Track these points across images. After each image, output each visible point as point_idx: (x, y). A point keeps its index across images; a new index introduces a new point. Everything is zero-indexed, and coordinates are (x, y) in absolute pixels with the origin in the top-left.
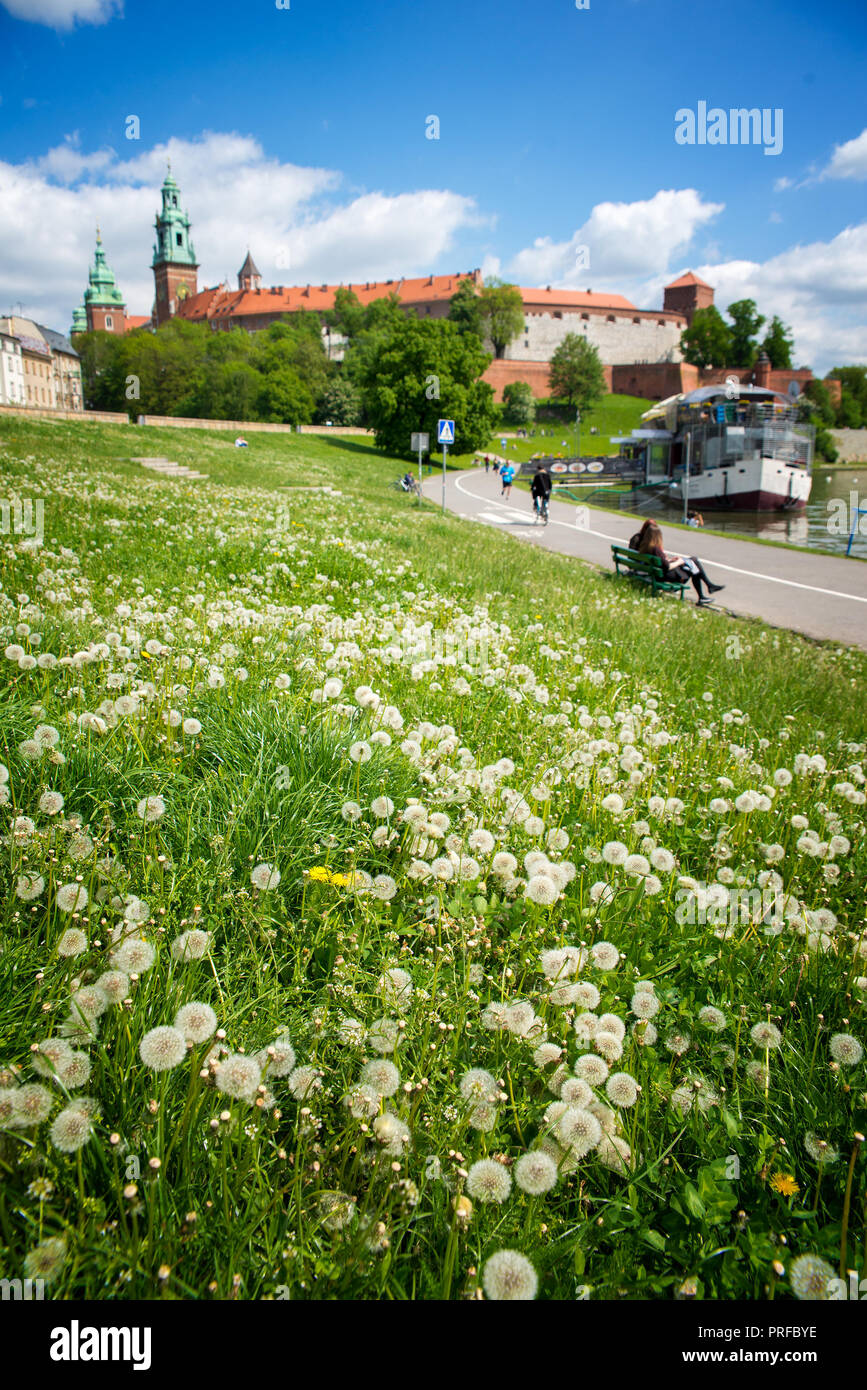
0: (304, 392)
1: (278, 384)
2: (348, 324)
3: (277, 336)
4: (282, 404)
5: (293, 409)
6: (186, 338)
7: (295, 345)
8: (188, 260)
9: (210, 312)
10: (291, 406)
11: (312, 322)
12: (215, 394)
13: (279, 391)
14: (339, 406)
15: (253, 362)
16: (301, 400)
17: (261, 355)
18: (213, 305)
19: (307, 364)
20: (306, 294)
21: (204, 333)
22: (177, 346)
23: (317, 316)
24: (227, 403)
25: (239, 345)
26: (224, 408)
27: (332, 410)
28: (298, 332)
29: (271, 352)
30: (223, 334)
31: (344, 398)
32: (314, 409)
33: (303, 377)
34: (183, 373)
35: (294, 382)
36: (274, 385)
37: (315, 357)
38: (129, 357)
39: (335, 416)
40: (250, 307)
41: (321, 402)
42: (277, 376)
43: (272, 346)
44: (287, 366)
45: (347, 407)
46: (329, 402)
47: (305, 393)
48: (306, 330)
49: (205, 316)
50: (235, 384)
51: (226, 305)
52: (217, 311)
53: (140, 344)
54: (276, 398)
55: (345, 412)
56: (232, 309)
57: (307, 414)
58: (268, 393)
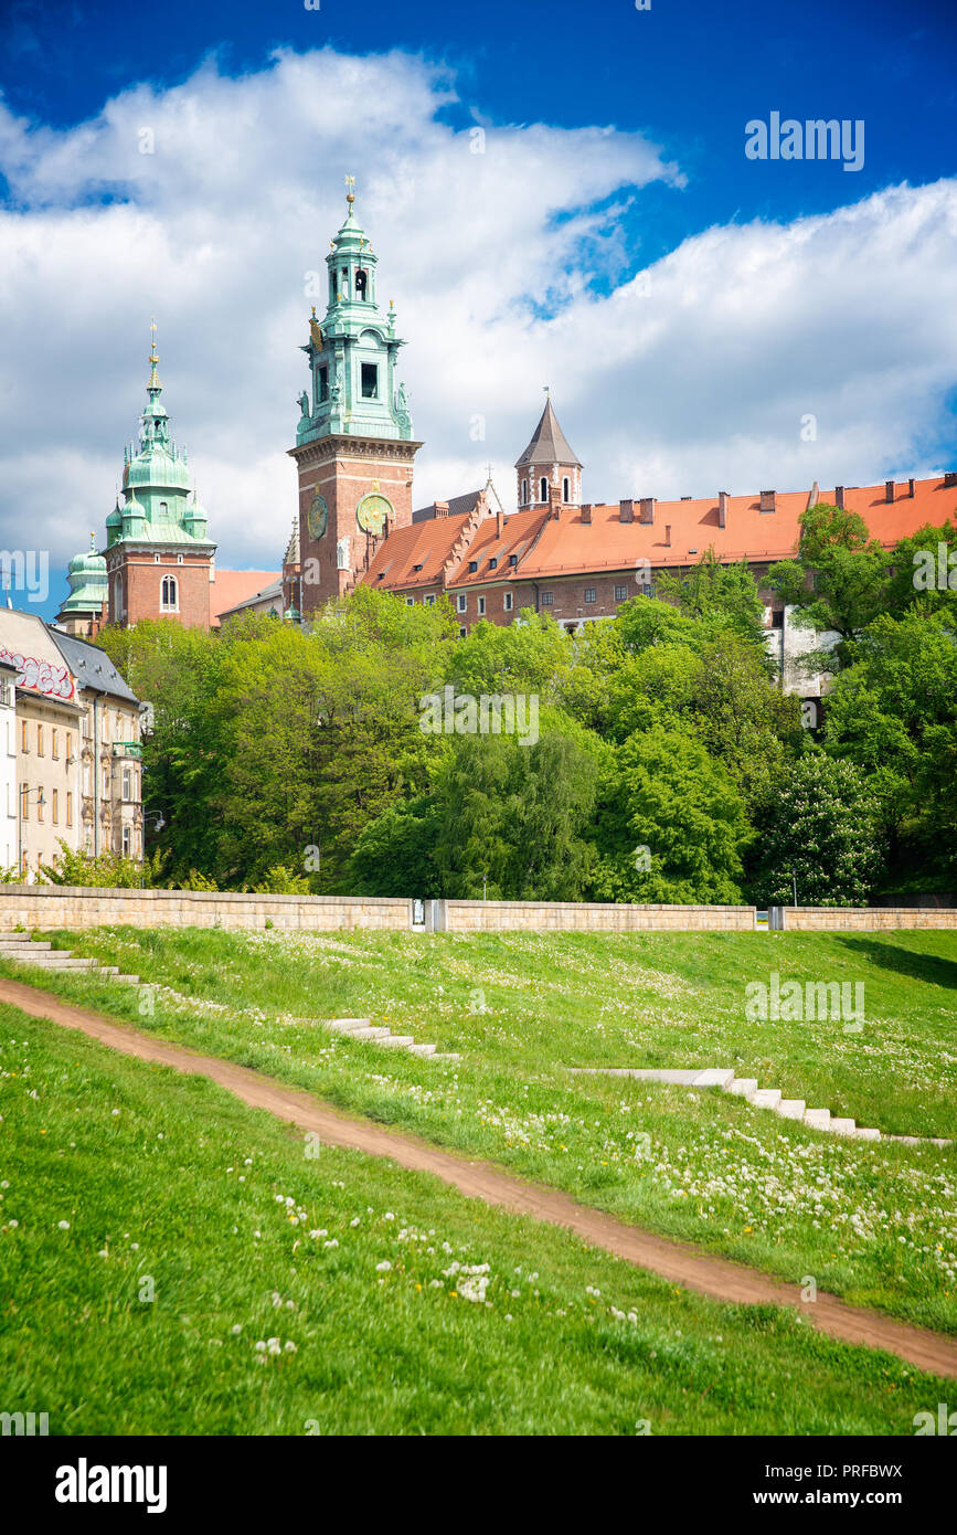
0: (724, 789)
1: (653, 766)
2: (838, 599)
3: (641, 637)
4: (664, 823)
5: (692, 835)
6: (392, 640)
7: (694, 662)
8: (392, 433)
9: (452, 571)
10: (686, 828)
11: (737, 593)
12: (482, 796)
13: (655, 787)
14: (823, 827)
15: (575, 704)
16: (716, 813)
17: (598, 687)
18: (462, 550)
19: (727, 710)
20: (715, 517)
21: (437, 628)
22: (368, 664)
23: (750, 577)
24: (512, 819)
25: (536, 661)
26: (502, 833)
27: (803, 836)
28: (700, 624)
29: (625, 681)
30: (495, 631)
31: (838, 805)
32: (750, 835)
33: (717, 749)
34: (383, 735)
35: (696, 763)
36: (641, 770)
37: (751, 693)
38: (241, 693)
39: (812, 855)
40: (562, 553)
41: (765, 816)
42: (647, 744)
43: (630, 665)
44: (673, 718)
45: (844, 830)
46: (794, 817)
47: (727, 793)
48: (723, 617)
49: (440, 579)
50: (535, 767)
51: (499, 551)
52: (473, 566)
53: (269, 659)
54: (648, 808)
55: (840, 843)
56: (513, 560)
57: (729, 848)
58: (624, 792)
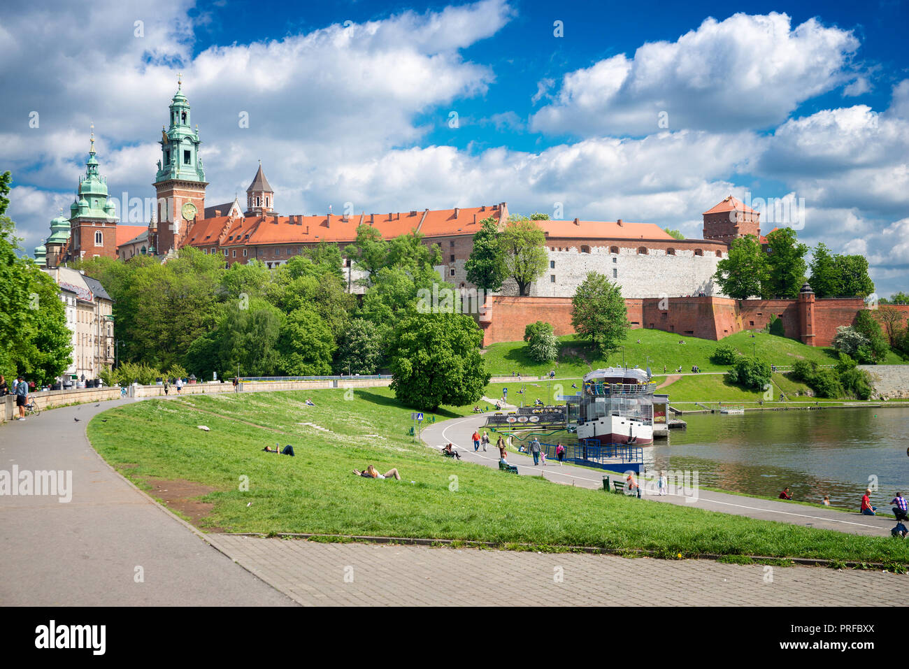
0: (326, 331)
1: (301, 323)
2: (370, 260)
3: (295, 274)
4: (304, 344)
5: (314, 348)
6: (200, 269)
7: (316, 283)
8: (196, 179)
9: (222, 239)
10: (312, 345)
11: (333, 255)
12: (237, 333)
13: (302, 331)
14: (361, 345)
15: (271, 298)
16: (323, 340)
17: (280, 290)
18: (226, 231)
19: (328, 301)
20: (325, 224)
21: (218, 264)
22: (191, 279)
23: (338, 248)
24: (249, 342)
25: (257, 280)
27: (354, 349)
28: (319, 267)
29: (291, 289)
30: (240, 266)
31: (366, 338)
32: (335, 348)
33: (324, 316)
34: (197, 306)
35: (316, 322)
36: (296, 324)
37: (337, 293)
38: (140, 288)
40: (267, 235)
41: (341, 340)
42: (298, 315)
43: (293, 283)
44: (308, 304)
45: (368, 346)
46: (351, 342)
48: (327, 264)
49: (218, 242)
50: (257, 322)
51: (241, 232)
52: (231, 238)
53: (151, 275)
54: (299, 338)
55: (367, 351)
56: (247, 237)
57: (328, 353)
58: (290, 332)
